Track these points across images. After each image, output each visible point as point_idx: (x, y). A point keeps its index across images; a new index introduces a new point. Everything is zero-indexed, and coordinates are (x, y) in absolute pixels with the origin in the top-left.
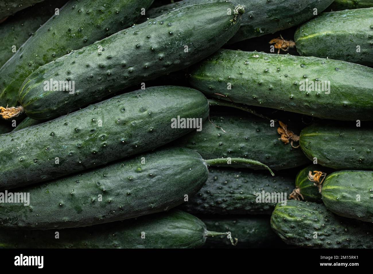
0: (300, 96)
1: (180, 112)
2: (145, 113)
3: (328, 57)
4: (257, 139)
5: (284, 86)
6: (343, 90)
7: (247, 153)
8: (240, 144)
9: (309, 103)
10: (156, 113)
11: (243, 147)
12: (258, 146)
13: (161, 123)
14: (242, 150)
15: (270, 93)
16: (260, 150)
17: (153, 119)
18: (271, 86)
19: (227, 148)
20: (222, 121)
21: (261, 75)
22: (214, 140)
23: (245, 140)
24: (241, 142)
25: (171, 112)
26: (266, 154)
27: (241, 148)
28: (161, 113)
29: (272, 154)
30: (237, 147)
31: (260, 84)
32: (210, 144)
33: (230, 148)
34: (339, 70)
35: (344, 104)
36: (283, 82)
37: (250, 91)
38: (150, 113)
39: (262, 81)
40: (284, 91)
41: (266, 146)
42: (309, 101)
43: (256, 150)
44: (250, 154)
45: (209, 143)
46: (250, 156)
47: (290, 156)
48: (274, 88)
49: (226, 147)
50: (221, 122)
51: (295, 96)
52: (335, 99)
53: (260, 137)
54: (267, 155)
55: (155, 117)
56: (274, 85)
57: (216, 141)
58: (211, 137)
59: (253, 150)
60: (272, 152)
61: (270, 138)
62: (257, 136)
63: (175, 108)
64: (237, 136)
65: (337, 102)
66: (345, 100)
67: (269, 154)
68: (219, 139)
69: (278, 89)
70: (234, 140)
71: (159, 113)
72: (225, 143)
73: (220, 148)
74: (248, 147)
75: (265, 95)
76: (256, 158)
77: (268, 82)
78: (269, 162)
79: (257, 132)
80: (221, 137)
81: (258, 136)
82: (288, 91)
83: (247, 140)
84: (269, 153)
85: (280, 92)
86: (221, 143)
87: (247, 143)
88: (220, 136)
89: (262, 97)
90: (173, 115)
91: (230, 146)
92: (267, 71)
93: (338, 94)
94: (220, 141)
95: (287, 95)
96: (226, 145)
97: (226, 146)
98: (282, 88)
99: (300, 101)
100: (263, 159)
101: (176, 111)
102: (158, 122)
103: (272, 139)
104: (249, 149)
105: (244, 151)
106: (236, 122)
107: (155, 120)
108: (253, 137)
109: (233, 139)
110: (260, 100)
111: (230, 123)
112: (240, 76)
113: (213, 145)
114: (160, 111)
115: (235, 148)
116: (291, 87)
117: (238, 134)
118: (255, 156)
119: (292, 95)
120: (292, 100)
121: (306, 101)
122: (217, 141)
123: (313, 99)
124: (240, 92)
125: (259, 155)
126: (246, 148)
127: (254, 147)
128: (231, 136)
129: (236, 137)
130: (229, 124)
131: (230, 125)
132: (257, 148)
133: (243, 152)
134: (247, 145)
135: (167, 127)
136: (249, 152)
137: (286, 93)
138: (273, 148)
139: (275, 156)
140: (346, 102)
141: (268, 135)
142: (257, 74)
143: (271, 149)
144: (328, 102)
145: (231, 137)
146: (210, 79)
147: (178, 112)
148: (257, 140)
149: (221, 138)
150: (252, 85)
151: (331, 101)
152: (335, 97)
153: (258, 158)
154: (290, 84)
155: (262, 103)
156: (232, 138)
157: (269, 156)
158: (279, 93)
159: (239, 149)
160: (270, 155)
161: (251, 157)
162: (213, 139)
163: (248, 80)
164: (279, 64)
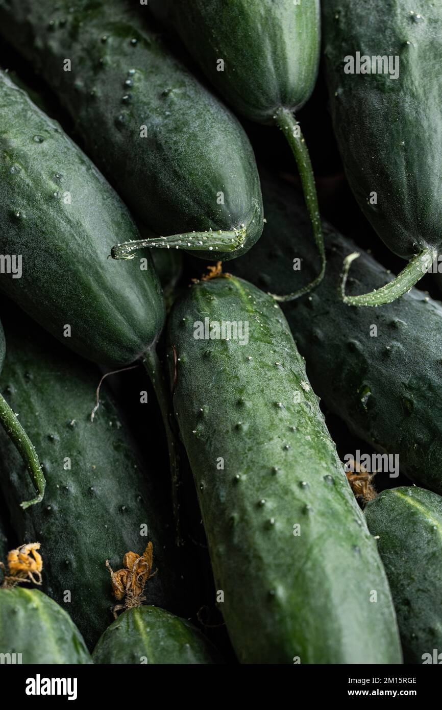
0: (249, 492)
1: (91, 267)
2: (53, 186)
3: (378, 537)
4: (103, 516)
5: (258, 451)
6: (309, 574)
7: (56, 508)
8: (74, 481)
9: (242, 519)
10: (62, 211)
11: (67, 489)
12: (85, 524)
13: (43, 232)
14: (59, 492)
15: (228, 431)
16: (76, 534)
17: (45, 207)
18: (245, 428)
19: (49, 457)
20: (111, 423)
21: (264, 399)
22: (55, 418)
23: (86, 488)
24: (79, 482)
25: (79, 245)
26: (75, 555)
27: (64, 489)
28: (69, 221)
29: (81, 568)
30: (61, 479)
31: (240, 404)
32: (42, 416)
33: (52, 463)
34: (356, 554)
35: (275, 589)
36: (266, 446)
37: (214, 394)
38: (55, 194)
39: (248, 404)
40: (247, 457)
41: (94, 545)
42: (246, 517)
43: (74, 526)
44: (58, 516)
45: (45, 411)
46: (53, 521)
47: (93, 617)
48: (244, 434)
49: (50, 453)
50: (107, 423)
51: (244, 483)
52: (278, 566)
53: (110, 521)
54: (72, 557)
55: (52, 212)
56: (250, 432)
57: (56, 425)
58: (59, 409)
59: (71, 519)
60: (85, 567)
61: (116, 545)
62: (107, 511)
63: (95, 252)
64: (88, 465)
65: (272, 575)
66: (287, 587)
67: (77, 562)
68: (64, 427)
69: (246, 442)
70: (77, 463)
71: (67, 217)
72: (58, 447)
73: (42, 442)
74: (72, 504)
75: (218, 426)
76: (54, 538)
77: (251, 417)
78: (56, 578)
79: (120, 509)
80: (70, 431)
81: (109, 514)
82: (251, 464)
83: (88, 493)
84: (80, 559)
85: (240, 449)
86: (56, 437)
87: (80, 497)
88: (72, 426)
89: (209, 426)
90: (74, 252)
91: (56, 461)
92: (279, 407)
93: (292, 565)
94: (59, 433)
95: (239, 469)
96: (54, 451)
97: (52, 453)
98: (250, 449)
99: (236, 500)
100: (58, 558)
101: (87, 257)
102: (44, 223)
103: (115, 550)
104: (68, 508)
105: (59, 499)
106: (123, 457)
107: (45, 213)
108: (101, 504)
109: (77, 458)
110: (201, 427)
111: (113, 442)
112: (241, 359)
113: (43, 422)
114: (70, 218)
115: (58, 475)
116: (264, 467)
117: (94, 467)
118: (59, 532)
119: (244, 477)
120: (231, 486)
121: (243, 511)
122: (56, 428)
123: (256, 520)
124: (201, 379)
125: (65, 539)
126: (68, 499)
127: (79, 516)
128: (83, 453)
129: (85, 464)
130: (109, 440)
131: (108, 444)
132: (80, 524)
133: (56, 499)
134: (76, 498)
135: (43, 252)
136: (60, 511)
137: (242, 463)
138: (95, 562)
139: (77, 580)
140: (281, 592)
141: (121, 537)
142: (262, 391)
143: (91, 559)
144: (263, 554)
145: (80, 453)
146: (203, 310)
147: (88, 263)
148: (97, 517)
149: (67, 432)
150: (231, 389)
151: (268, 559)
152: (282, 561)
153: (57, 544)
154: (268, 461)
155: (196, 435)
156: (79, 455)
157: (70, 564)
158: (237, 450)
159: (58, 486)
160: (74, 565)
161: (52, 524)
162: (58, 415)
163: (237, 377)
164: (308, 431)
